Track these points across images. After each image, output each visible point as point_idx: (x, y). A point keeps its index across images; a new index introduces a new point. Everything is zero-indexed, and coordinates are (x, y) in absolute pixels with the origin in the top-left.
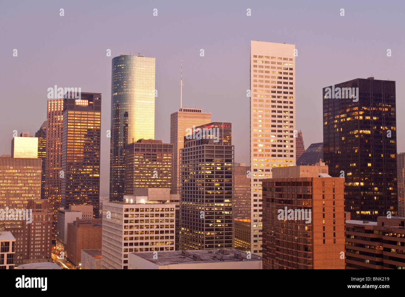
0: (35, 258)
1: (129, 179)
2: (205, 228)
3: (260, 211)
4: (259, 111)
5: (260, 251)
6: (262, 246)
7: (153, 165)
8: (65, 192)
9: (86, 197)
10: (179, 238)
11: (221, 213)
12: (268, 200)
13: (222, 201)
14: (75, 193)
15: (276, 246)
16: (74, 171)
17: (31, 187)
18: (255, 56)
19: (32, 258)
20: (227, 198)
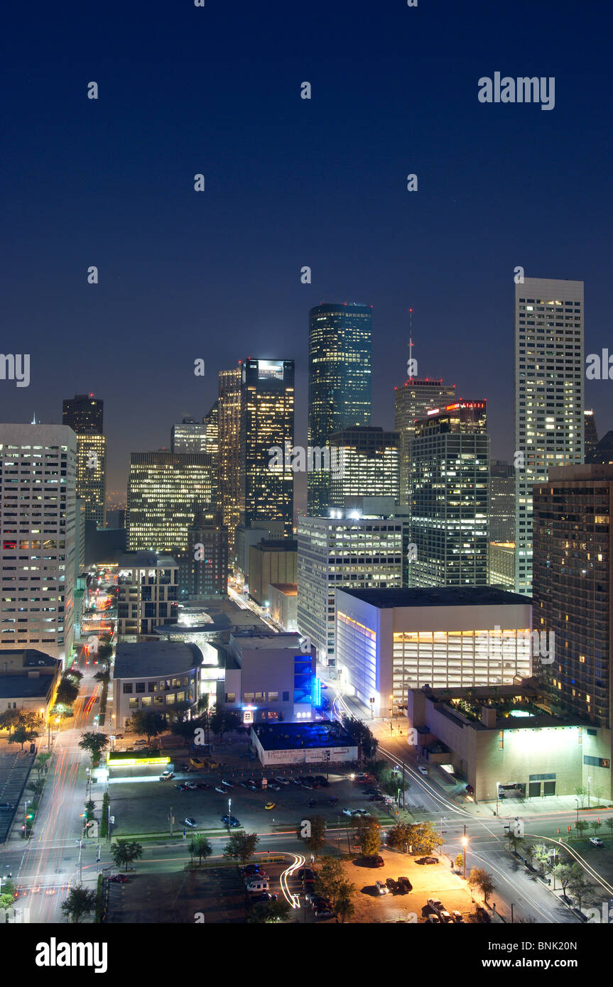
0: (206, 593)
1: (334, 484)
2: (446, 555)
3: (529, 531)
4: (528, 383)
5: (529, 591)
6: (533, 583)
7: (370, 463)
8: (244, 502)
9: (274, 509)
10: (408, 570)
11: (470, 535)
12: (541, 515)
13: (472, 517)
14: (258, 503)
15: (554, 583)
16: (256, 472)
17: (199, 494)
18: (522, 301)
19: (201, 593)
20: (479, 511)
